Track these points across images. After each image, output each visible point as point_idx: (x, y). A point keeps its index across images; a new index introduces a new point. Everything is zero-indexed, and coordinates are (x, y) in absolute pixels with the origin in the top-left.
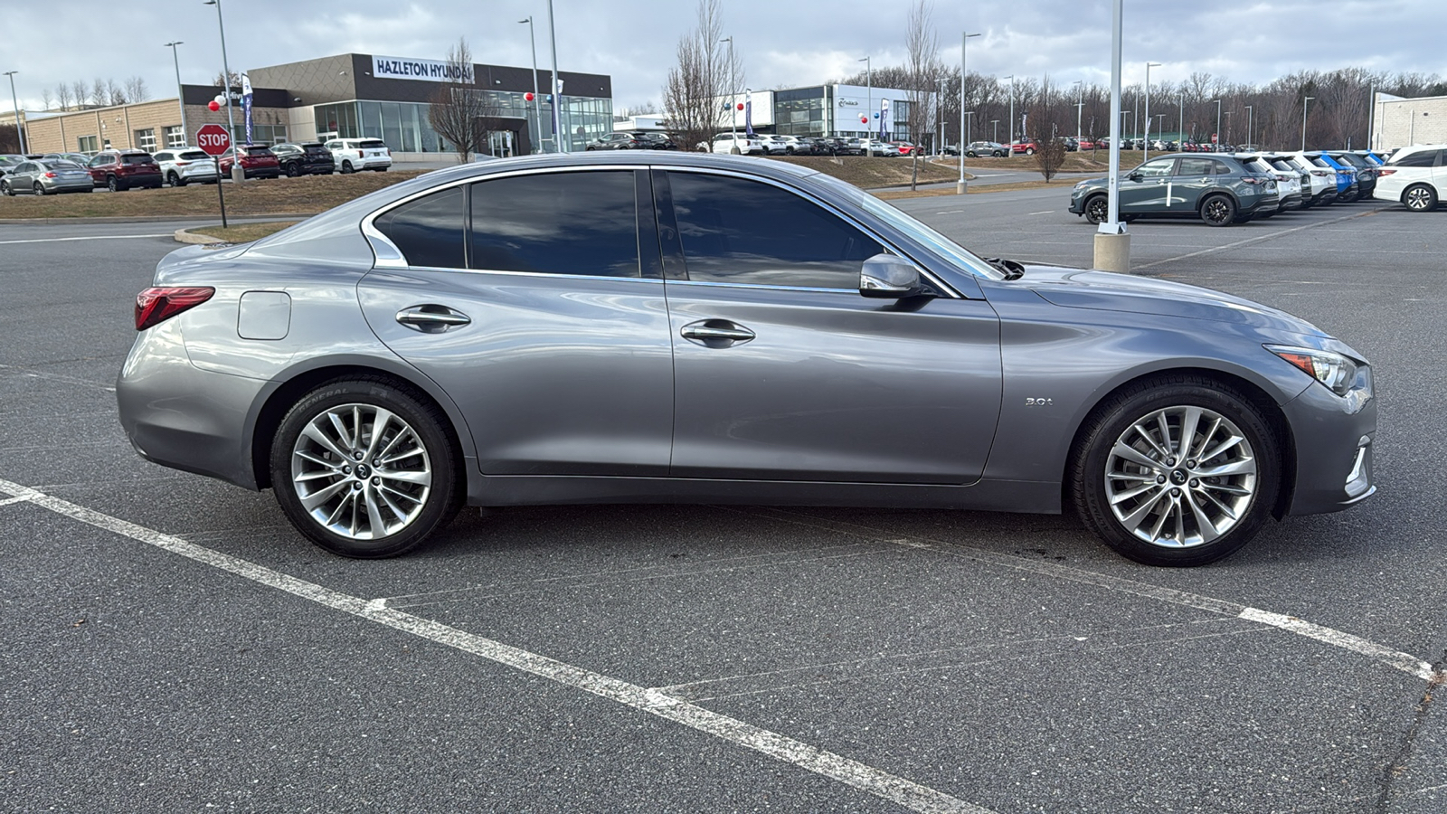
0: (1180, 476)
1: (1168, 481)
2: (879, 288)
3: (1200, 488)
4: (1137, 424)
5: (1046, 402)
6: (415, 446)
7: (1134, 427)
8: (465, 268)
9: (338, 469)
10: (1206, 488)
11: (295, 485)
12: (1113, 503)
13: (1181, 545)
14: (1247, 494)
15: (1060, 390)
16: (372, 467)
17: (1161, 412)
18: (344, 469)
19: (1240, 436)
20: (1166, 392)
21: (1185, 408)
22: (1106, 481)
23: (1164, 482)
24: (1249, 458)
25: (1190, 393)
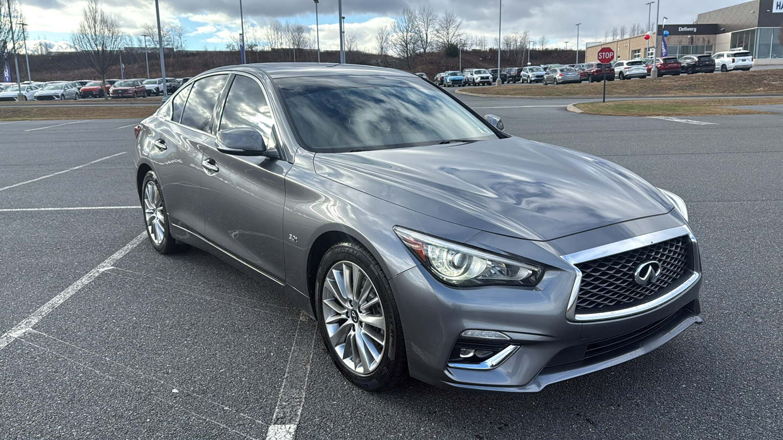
0: (354, 316)
3: (362, 330)
5: (296, 240)
7: (332, 270)
8: (178, 122)
17: (342, 263)
19: (378, 297)
20: (342, 248)
21: (352, 264)
22: (324, 306)
23: (349, 317)
24: (383, 317)
25: (352, 253)
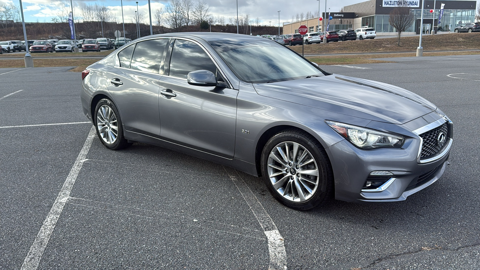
3: (299, 178)
5: (247, 132)
6: (116, 119)
7: (276, 147)
10: (301, 178)
14: (316, 185)
16: (109, 123)
18: (105, 123)
19: (313, 159)
20: (286, 135)
21: (293, 143)
22: (268, 168)
23: (288, 173)
24: (317, 170)
25: (294, 137)
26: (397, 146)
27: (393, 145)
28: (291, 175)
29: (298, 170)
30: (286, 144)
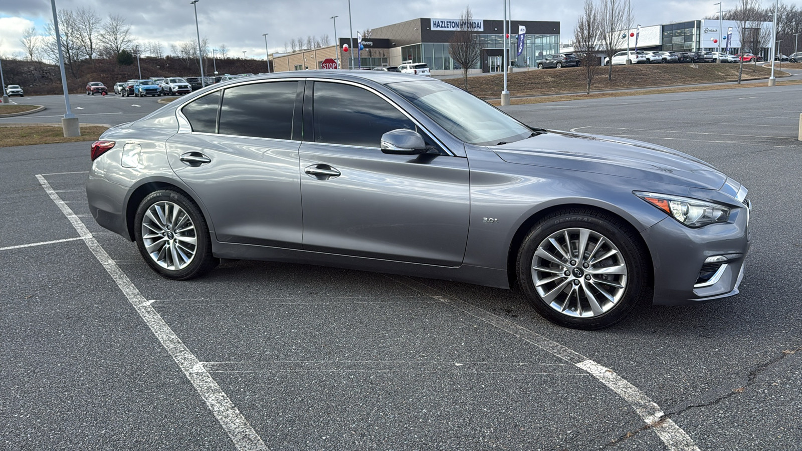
0: (579, 273)
1: (571, 275)
2: (390, 149)
3: (591, 281)
4: (551, 237)
5: (494, 221)
6: (191, 225)
7: (548, 239)
9: (161, 233)
10: (595, 281)
11: (144, 240)
12: (537, 285)
13: (580, 316)
14: (622, 288)
15: (502, 214)
16: (174, 233)
17: (565, 231)
18: (163, 234)
19: (616, 250)
20: (567, 219)
21: (579, 230)
22: (533, 272)
23: (569, 275)
24: (623, 265)
25: (581, 220)
26: (722, 220)
27: (717, 219)
28: (574, 278)
29: (588, 269)
30: (566, 232)
